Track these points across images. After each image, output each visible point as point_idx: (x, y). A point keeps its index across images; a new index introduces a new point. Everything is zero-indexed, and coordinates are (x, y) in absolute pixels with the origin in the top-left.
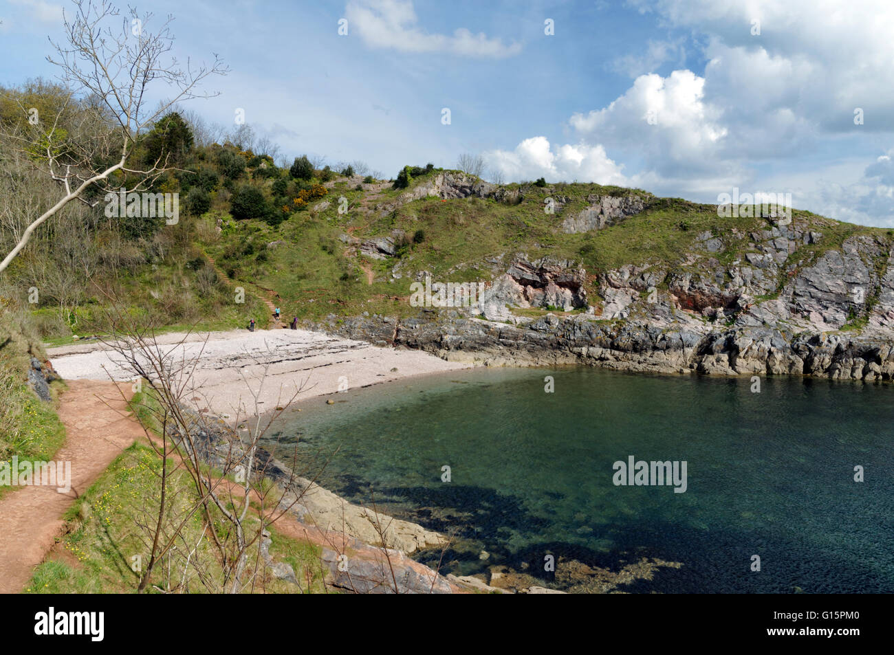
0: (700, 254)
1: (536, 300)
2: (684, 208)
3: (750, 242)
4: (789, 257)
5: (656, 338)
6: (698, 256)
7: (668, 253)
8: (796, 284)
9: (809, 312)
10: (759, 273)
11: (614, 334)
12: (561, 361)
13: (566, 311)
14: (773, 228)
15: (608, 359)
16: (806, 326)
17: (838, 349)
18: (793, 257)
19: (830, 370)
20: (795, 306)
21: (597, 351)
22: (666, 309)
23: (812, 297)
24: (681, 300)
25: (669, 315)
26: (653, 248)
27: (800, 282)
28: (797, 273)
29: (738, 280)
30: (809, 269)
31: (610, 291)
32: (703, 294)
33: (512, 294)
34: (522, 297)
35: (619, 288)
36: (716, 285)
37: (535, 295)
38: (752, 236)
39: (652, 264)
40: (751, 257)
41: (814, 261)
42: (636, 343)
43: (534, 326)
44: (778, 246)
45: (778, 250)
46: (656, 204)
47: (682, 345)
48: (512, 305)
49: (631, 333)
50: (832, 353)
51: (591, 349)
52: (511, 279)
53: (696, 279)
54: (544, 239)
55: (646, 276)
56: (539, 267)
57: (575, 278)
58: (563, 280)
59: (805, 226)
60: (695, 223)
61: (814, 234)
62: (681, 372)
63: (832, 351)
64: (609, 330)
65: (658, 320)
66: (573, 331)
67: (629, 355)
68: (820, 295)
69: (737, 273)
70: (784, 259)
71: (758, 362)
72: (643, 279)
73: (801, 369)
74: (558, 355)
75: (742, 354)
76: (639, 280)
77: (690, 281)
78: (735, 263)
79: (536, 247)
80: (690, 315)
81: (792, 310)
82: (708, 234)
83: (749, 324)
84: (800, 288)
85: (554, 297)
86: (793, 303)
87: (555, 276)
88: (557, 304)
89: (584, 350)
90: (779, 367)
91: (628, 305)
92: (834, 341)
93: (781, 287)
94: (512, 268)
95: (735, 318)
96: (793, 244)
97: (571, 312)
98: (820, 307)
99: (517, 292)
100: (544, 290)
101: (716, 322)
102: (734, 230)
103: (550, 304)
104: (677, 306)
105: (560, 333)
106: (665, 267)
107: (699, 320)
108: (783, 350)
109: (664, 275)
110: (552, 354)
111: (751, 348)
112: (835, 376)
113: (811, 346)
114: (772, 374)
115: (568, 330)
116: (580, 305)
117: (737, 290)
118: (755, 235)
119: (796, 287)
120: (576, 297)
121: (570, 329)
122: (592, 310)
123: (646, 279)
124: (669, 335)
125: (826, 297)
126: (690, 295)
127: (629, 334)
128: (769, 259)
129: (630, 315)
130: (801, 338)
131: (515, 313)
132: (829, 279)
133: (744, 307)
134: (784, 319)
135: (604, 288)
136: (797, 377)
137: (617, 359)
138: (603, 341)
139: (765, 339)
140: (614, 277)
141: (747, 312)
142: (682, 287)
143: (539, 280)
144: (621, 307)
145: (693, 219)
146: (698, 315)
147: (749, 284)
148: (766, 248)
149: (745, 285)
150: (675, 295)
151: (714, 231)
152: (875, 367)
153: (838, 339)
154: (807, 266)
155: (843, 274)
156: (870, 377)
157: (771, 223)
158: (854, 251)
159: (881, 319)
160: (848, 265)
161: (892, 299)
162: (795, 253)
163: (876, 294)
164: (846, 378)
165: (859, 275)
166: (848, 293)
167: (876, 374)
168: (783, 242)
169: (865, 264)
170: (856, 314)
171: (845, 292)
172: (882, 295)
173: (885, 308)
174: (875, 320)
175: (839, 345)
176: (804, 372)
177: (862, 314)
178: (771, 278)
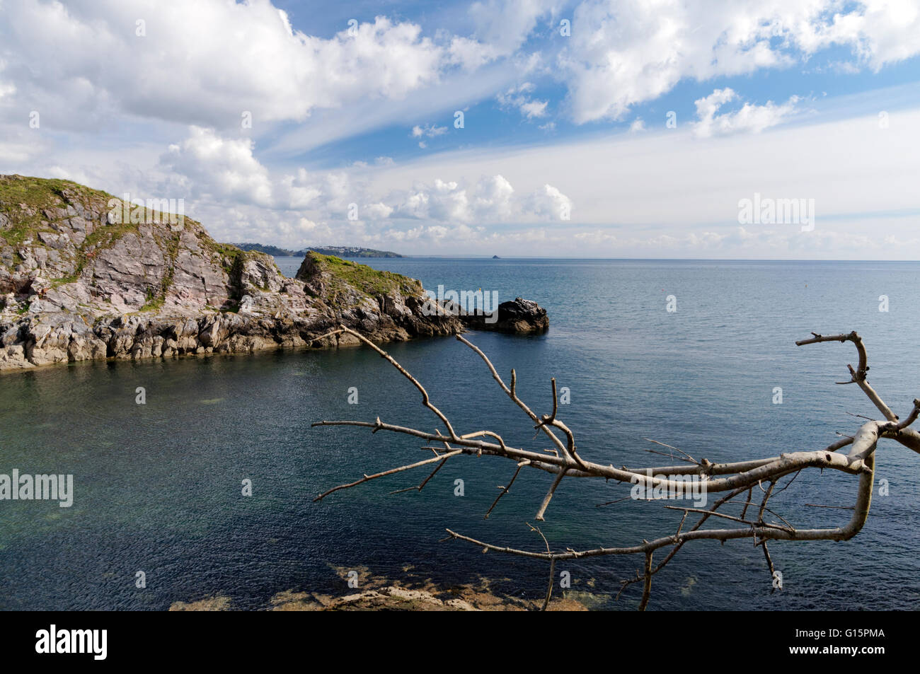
3: (43, 220)
4: (87, 238)
8: (95, 266)
9: (110, 294)
10: (54, 254)
14: (68, 206)
16: (108, 308)
17: (139, 331)
18: (91, 238)
19: (132, 351)
20: (95, 289)
23: (112, 280)
27: (100, 264)
28: (96, 255)
29: (30, 261)
30: (107, 251)
36: (3, 268)
38: (44, 213)
40: (45, 236)
41: (112, 244)
44: (75, 226)
45: (75, 230)
50: (134, 334)
59: (102, 206)
63: (134, 332)
68: (119, 277)
69: (29, 254)
70: (81, 239)
71: (58, 350)
73: (104, 353)
75: (39, 343)
78: (25, 243)
81: (93, 293)
83: (46, 310)
84: (100, 270)
86: (93, 286)
90: (81, 353)
92: (135, 322)
93: (80, 270)
95: (29, 304)
96: (90, 224)
98: (121, 289)
101: (6, 310)
102: (23, 206)
108: (86, 335)
111: (49, 336)
112: (138, 356)
113: (113, 329)
114: (74, 361)
117: (30, 273)
118: (48, 212)
119: (96, 269)
125: (125, 279)
128: (65, 239)
130: (103, 322)
132: (127, 260)
133: (40, 291)
134: (85, 303)
136: (100, 360)
139: (65, 325)
141: (42, 297)
147: (44, 267)
148: (61, 228)
149: (39, 267)
152: (172, 343)
153: (139, 319)
154: (106, 247)
155: (141, 257)
156: (168, 353)
157: (66, 201)
158: (149, 234)
159: (175, 298)
160: (145, 248)
161: (184, 280)
162: (93, 234)
163: (170, 275)
164: (148, 356)
165: (155, 257)
166: (146, 275)
167: (173, 350)
168: (79, 221)
169: (160, 246)
170: (154, 294)
171: (143, 274)
172: (176, 276)
173: (180, 287)
174: (170, 300)
175: (140, 325)
176: (107, 356)
177: (159, 294)
178: (69, 260)
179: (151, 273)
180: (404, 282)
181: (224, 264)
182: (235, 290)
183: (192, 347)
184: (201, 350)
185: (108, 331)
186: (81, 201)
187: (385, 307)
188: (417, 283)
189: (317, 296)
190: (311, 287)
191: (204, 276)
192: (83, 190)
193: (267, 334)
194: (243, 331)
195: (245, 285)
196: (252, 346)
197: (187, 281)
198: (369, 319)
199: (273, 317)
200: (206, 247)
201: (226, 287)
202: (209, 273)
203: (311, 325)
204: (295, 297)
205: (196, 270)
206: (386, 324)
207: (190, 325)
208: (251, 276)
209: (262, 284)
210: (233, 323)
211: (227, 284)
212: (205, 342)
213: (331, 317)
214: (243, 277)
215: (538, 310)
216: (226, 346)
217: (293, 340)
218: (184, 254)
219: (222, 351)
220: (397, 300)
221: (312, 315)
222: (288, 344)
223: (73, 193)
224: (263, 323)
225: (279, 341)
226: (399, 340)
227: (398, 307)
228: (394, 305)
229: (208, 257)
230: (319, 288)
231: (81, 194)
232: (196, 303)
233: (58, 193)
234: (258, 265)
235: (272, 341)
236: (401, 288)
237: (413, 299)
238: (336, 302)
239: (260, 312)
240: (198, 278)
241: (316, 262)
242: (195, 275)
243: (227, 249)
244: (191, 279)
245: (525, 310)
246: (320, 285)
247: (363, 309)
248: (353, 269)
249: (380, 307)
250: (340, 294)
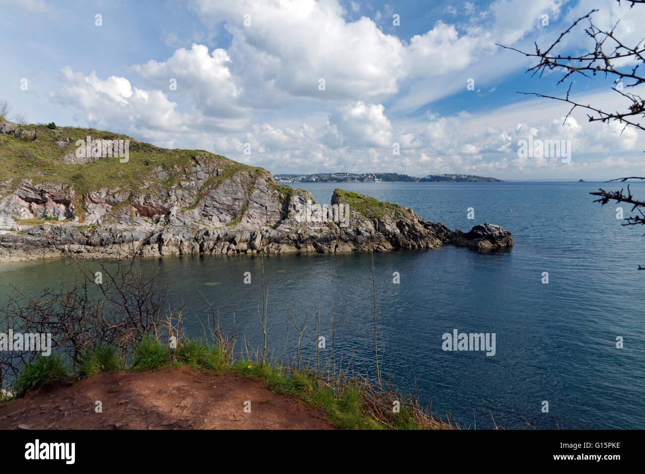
0: (153, 181)
1: (39, 213)
2: (150, 150)
3: (184, 174)
4: (204, 184)
5: (117, 236)
6: (151, 183)
7: (133, 180)
8: (206, 200)
9: (212, 216)
10: (186, 193)
11: (90, 235)
12: (48, 255)
13: (59, 220)
14: (198, 165)
15: (82, 252)
16: (209, 224)
17: (218, 238)
18: (207, 184)
19: (211, 250)
20: (205, 213)
21: (76, 247)
22: (127, 217)
23: (215, 207)
24: (139, 211)
25: (130, 221)
26: (124, 177)
27: (209, 198)
28: (207, 194)
29: (173, 197)
30: (214, 191)
31: (91, 205)
32: (153, 207)
33: (18, 209)
34: (28, 211)
35: (98, 204)
36: (160, 201)
37: (38, 209)
39: (121, 187)
40: (183, 183)
41: (217, 186)
42: (103, 240)
43: (31, 232)
44: (199, 177)
45: (199, 179)
47: (132, 240)
48: (17, 217)
49: (100, 233)
50: (215, 240)
51: (72, 246)
52: (18, 198)
53: (148, 197)
54: (46, 168)
55: (116, 196)
56: (41, 189)
57: (67, 197)
58: (58, 198)
59: (215, 165)
60: (154, 161)
61: (219, 170)
62: (127, 257)
63: (215, 239)
64: (86, 232)
65: (122, 224)
66: (60, 234)
67: (97, 249)
68: (218, 206)
69: (173, 193)
70: (201, 184)
71: (175, 247)
72: (114, 198)
73: (198, 251)
74: (46, 251)
75: (165, 243)
76: (111, 198)
77: (144, 199)
78: (173, 187)
79: (40, 174)
80: (144, 220)
81: (203, 215)
82: (160, 168)
83: (176, 225)
84: (208, 202)
85: (52, 211)
86: (204, 211)
87: (53, 196)
88: (54, 215)
89: (66, 247)
90: (186, 250)
91: (103, 214)
92: (216, 233)
93: (198, 202)
94: (18, 190)
95: (169, 220)
96: (207, 175)
97: (63, 221)
98: (219, 213)
99: (23, 207)
100: (45, 205)
101: (158, 224)
102: (175, 166)
103: (49, 215)
104: (136, 214)
105: (50, 236)
106: (129, 189)
107: (150, 223)
108: (189, 240)
109: (128, 194)
110: (42, 251)
111: (170, 239)
112: (213, 253)
113: (204, 237)
114: (182, 254)
115: (57, 234)
116: (69, 216)
117: (172, 204)
118: (186, 169)
120: (68, 210)
121: (58, 233)
122: (77, 219)
124: (124, 234)
125: (221, 207)
126: (144, 207)
127: (98, 234)
128: (193, 184)
129: (103, 222)
130: (200, 232)
131: (19, 223)
132: (224, 196)
133: (174, 214)
134: (197, 221)
135: (87, 204)
136: (196, 254)
137: (89, 251)
138: (82, 240)
139: (180, 233)
140: (94, 196)
141: (176, 218)
142: (139, 202)
143: (40, 198)
144: (98, 216)
145: (153, 158)
146: (150, 220)
147: (180, 200)
148: (192, 178)
149: (177, 200)
150: (136, 208)
151: (164, 167)
152: (233, 246)
153: (219, 231)
154: (213, 189)
155: (232, 194)
156: (230, 252)
157: (197, 162)
158: (238, 180)
159: (248, 219)
160: (234, 189)
162: (208, 181)
163: (247, 205)
164: (219, 253)
165: (240, 194)
166: (234, 204)
167: (233, 250)
168: (202, 175)
169: (243, 188)
170: (236, 216)
171: (232, 204)
172: (250, 205)
173: (251, 213)
174: (244, 220)
175: (219, 235)
176: (200, 252)
177: (239, 216)
178: (193, 196)
179: (237, 203)
180: (398, 210)
181: (280, 197)
182: (285, 214)
183: (244, 249)
184: (249, 251)
185: (200, 238)
186: (205, 163)
187: (379, 227)
188: (409, 211)
191: (267, 205)
192: (207, 155)
193: (292, 243)
194: (277, 241)
195: (290, 211)
196: (280, 250)
197: (256, 208)
198: (362, 235)
199: (296, 233)
200: (270, 187)
201: (280, 212)
202: (269, 203)
203: (321, 239)
205: (262, 202)
206: (376, 239)
207: (245, 236)
208: (294, 205)
210: (271, 235)
211: (280, 210)
212: (252, 247)
213: (336, 233)
214: (290, 206)
215: (500, 233)
216: (263, 249)
217: (307, 248)
218: (257, 192)
219: (261, 252)
220: (388, 223)
221: (324, 231)
222: (303, 250)
223: (201, 158)
224: (290, 236)
225: (299, 248)
226: (379, 251)
227: (388, 227)
228: (385, 226)
229: (271, 194)
231: (205, 158)
232: (260, 222)
233: (194, 158)
234: (300, 198)
235: (294, 247)
236: (395, 214)
237: (402, 222)
239: (290, 229)
240: (263, 206)
241: (338, 196)
242: (261, 205)
243: (283, 188)
244: (259, 207)
245: (489, 233)
247: (360, 229)
248: (363, 200)
249: (375, 227)
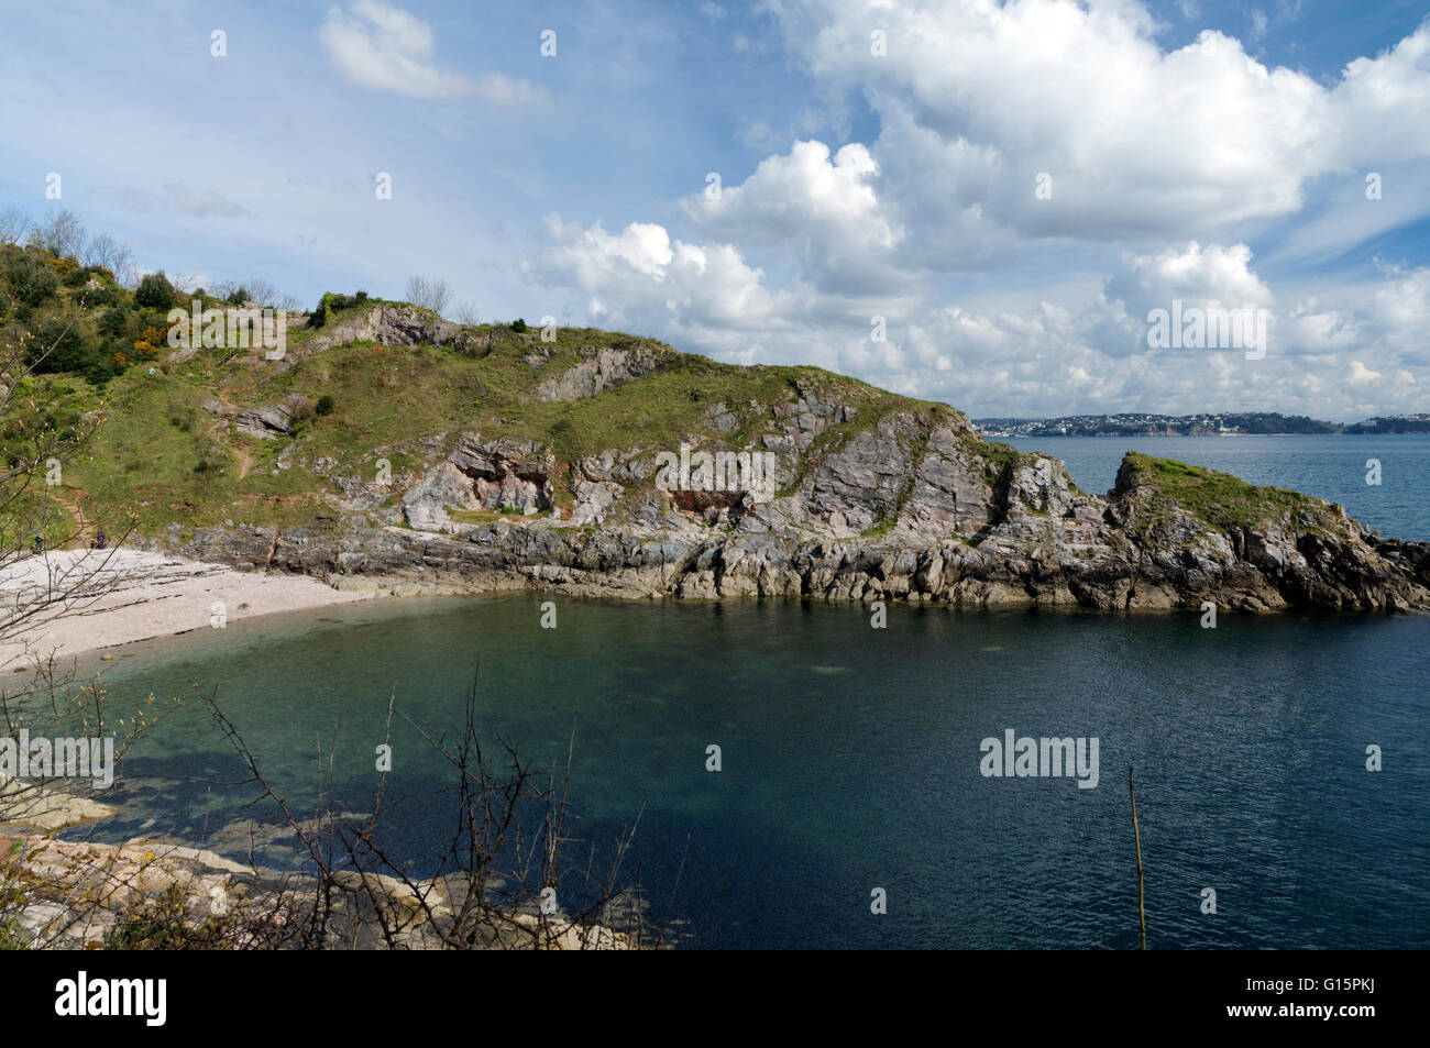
0: (707, 434)
1: (490, 499)
2: (701, 369)
3: (771, 419)
4: (815, 441)
5: (631, 552)
6: (704, 438)
7: (667, 433)
9: (830, 512)
11: (580, 546)
12: (503, 585)
13: (526, 514)
14: (801, 400)
15: (565, 582)
16: (820, 531)
17: (844, 564)
18: (820, 440)
19: (828, 590)
20: (814, 505)
21: (553, 570)
22: (653, 511)
23: (836, 493)
24: (677, 498)
25: (658, 519)
26: (649, 426)
27: (824, 473)
28: (821, 462)
30: (835, 456)
31: (584, 485)
33: (455, 490)
34: (472, 495)
35: (597, 482)
37: (489, 491)
38: (773, 411)
39: (643, 448)
40: (768, 439)
41: (843, 445)
42: (604, 558)
43: (474, 537)
44: (803, 426)
45: (803, 430)
46: (670, 362)
47: (662, 561)
48: (454, 507)
49: (599, 544)
50: (836, 566)
51: (546, 568)
52: (455, 469)
54: (506, 410)
55: (633, 466)
56: (494, 452)
57: (541, 467)
58: (525, 471)
59: (839, 398)
60: (709, 392)
61: (848, 409)
62: (650, 597)
63: (837, 565)
64: (573, 541)
65: (642, 525)
66: (525, 544)
67: (592, 576)
68: (844, 490)
70: (808, 442)
71: (748, 580)
72: (629, 469)
73: (799, 590)
74: (500, 578)
75: (729, 570)
76: (624, 471)
78: (747, 448)
79: (494, 422)
80: (687, 518)
81: (811, 509)
82: (721, 407)
83: (752, 530)
84: (823, 481)
85: (512, 495)
86: (813, 501)
87: (515, 465)
88: (516, 504)
89: (536, 570)
90: (773, 587)
91: (606, 505)
92: (839, 552)
93: (800, 480)
94: (455, 453)
95: (738, 521)
96: (822, 422)
97: (532, 517)
98: (845, 506)
99: (463, 487)
101: (716, 527)
102: (754, 403)
103: (507, 504)
104: (671, 506)
105: (507, 547)
106: (659, 453)
107: (698, 525)
108: (779, 564)
110: (492, 576)
111: (739, 562)
112: (832, 596)
113: (812, 558)
114: (764, 596)
115: (520, 542)
116: (544, 506)
118: (777, 409)
119: (818, 479)
120: (541, 494)
121: (522, 540)
122: (557, 512)
123: (632, 469)
124: (647, 546)
125: (851, 492)
127: (597, 546)
128: (789, 442)
129: (606, 520)
130: (804, 548)
131: (455, 518)
132: (857, 469)
133: (749, 507)
134: (798, 522)
135: (577, 482)
136: (793, 598)
138: (565, 556)
139: (759, 550)
140: (591, 466)
141: (752, 515)
143: (493, 470)
144: (597, 508)
145: (709, 384)
146: (699, 519)
148: (788, 428)
151: (729, 403)
152: (876, 583)
153: (845, 548)
154: (833, 452)
155: (875, 463)
156: (870, 596)
157: (800, 394)
158: (891, 432)
159: (911, 520)
160: (881, 451)
161: (927, 495)
162: (823, 434)
163: (908, 490)
164: (844, 598)
165: (893, 464)
166: (879, 487)
167: (877, 592)
168: (809, 420)
169: (901, 449)
170: (885, 514)
171: (874, 487)
172: (915, 490)
173: (918, 506)
174: (902, 523)
175: (845, 556)
176: (802, 592)
177: (890, 514)
178: (789, 468)
179: (886, 485)
180: (1302, 507)
181: (988, 472)
182: (999, 511)
183: (902, 591)
184: (914, 596)
185: (803, 561)
186: (816, 393)
187: (1246, 550)
188: (1334, 509)
189: (1120, 526)
190: (1114, 510)
191: (956, 490)
192: (822, 377)
193: (1016, 581)
194: (980, 574)
195: (1011, 505)
196: (987, 596)
197: (931, 497)
198: (1200, 569)
199: (1028, 557)
200: (965, 448)
201: (987, 506)
202: (963, 487)
203: (1090, 573)
204: (1086, 526)
205: (946, 481)
206: (1239, 581)
207: (904, 560)
208: (1022, 491)
209: (1038, 503)
210: (966, 560)
211: (988, 502)
212: (919, 585)
213: (1131, 561)
214: (1011, 492)
216: (947, 593)
217: (1054, 594)
218: (932, 459)
219: (942, 600)
220: (1272, 539)
221: (1098, 556)
222: (1045, 599)
223: (808, 383)
224: (1011, 565)
225: (1033, 593)
226: (1247, 612)
227: (1271, 551)
228: (1264, 546)
229: (966, 463)
230: (1125, 514)
231: (817, 384)
232: (939, 529)
233: (793, 384)
235: (1022, 592)
236: (1292, 518)
237: (1314, 538)
238: (1151, 537)
239: (1011, 547)
240: (947, 492)
241: (1134, 470)
242: (943, 489)
243: (996, 451)
244: (937, 495)
246: (1128, 508)
247: (1194, 552)
248: (1200, 482)
249: (1236, 549)
250: (1160, 524)
